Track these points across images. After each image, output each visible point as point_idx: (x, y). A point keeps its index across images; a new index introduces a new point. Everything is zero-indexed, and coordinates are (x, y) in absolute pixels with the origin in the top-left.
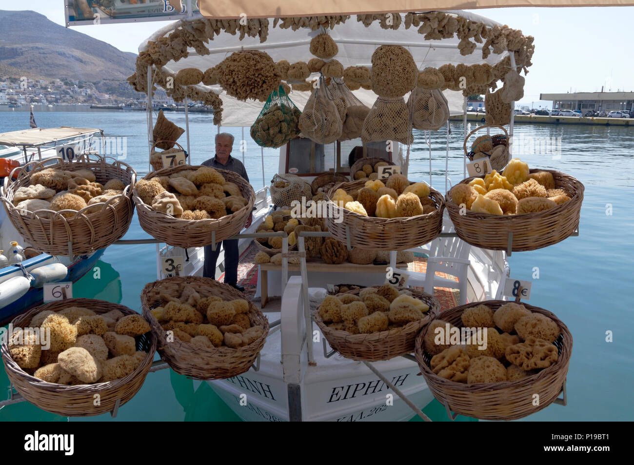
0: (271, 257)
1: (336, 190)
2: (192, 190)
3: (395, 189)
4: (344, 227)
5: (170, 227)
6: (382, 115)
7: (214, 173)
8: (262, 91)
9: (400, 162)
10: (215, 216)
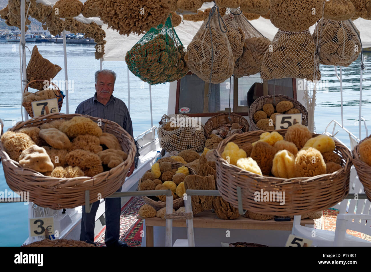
0: (157, 210)
1: (227, 143)
2: (65, 143)
3: (294, 143)
4: (235, 187)
5: (38, 186)
6: (284, 48)
7: (90, 123)
8: (147, 24)
9: (306, 101)
10: (89, 172)
